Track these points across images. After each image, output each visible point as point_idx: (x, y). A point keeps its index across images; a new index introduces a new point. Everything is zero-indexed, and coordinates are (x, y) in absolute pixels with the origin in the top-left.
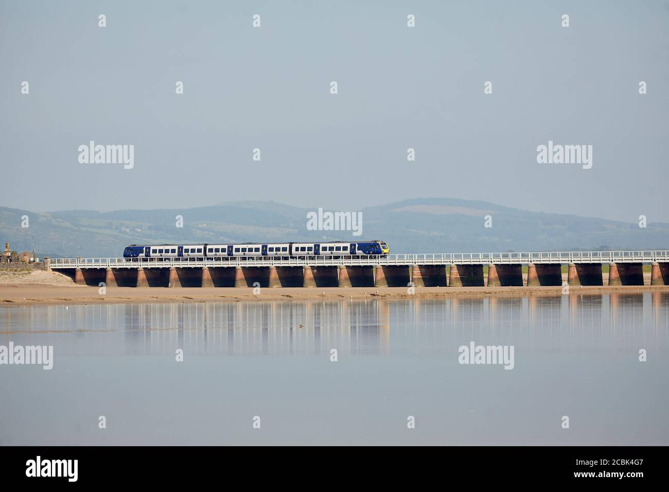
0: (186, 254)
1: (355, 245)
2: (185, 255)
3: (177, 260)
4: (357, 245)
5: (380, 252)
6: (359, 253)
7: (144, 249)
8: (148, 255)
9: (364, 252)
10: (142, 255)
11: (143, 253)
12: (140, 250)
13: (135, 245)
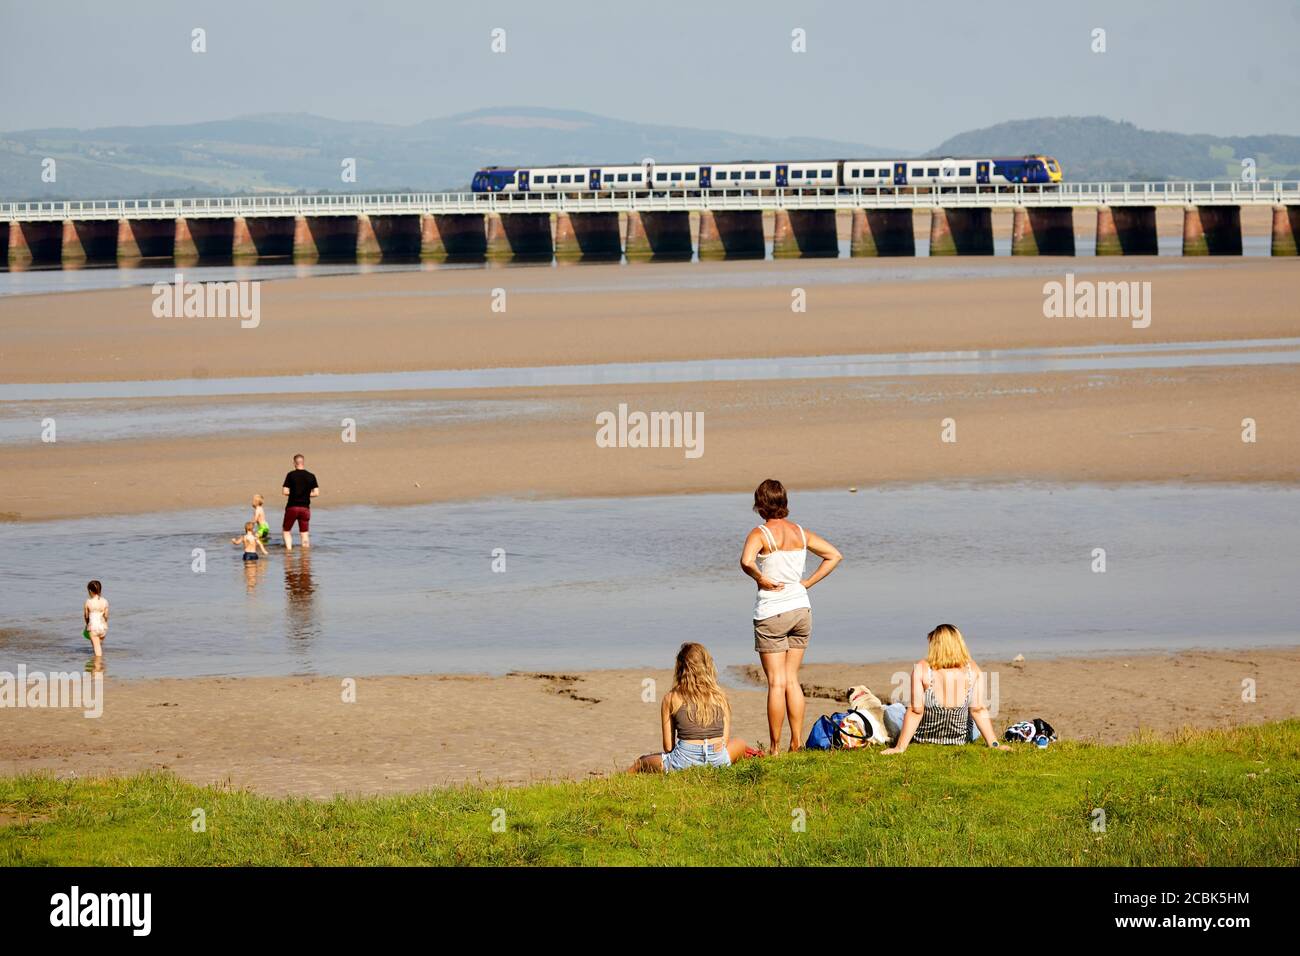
0: (609, 184)
1: (987, 165)
2: (605, 187)
3: (586, 196)
4: (992, 166)
5: (1045, 178)
6: (997, 180)
7: (516, 175)
8: (524, 185)
9: (1010, 179)
10: (511, 188)
11: (513, 182)
12: (508, 177)
13: (495, 168)
